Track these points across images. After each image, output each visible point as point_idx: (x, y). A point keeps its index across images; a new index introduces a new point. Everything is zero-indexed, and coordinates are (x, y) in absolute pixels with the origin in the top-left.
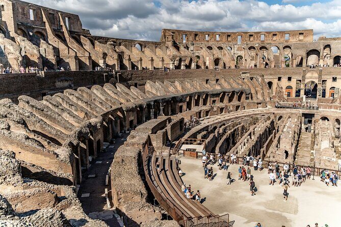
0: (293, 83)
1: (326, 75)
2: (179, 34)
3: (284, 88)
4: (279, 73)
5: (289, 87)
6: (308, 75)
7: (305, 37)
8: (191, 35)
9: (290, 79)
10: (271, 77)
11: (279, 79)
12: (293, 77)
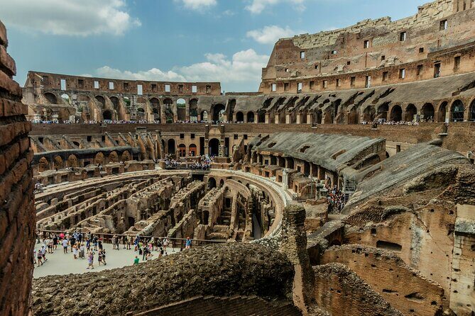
0: (197, 142)
1: (228, 132)
2: (55, 80)
3: (187, 146)
4: (181, 130)
5: (193, 146)
6: (211, 132)
7: (212, 90)
8: (73, 81)
9: (193, 136)
10: (172, 134)
11: (182, 136)
12: (196, 133)
